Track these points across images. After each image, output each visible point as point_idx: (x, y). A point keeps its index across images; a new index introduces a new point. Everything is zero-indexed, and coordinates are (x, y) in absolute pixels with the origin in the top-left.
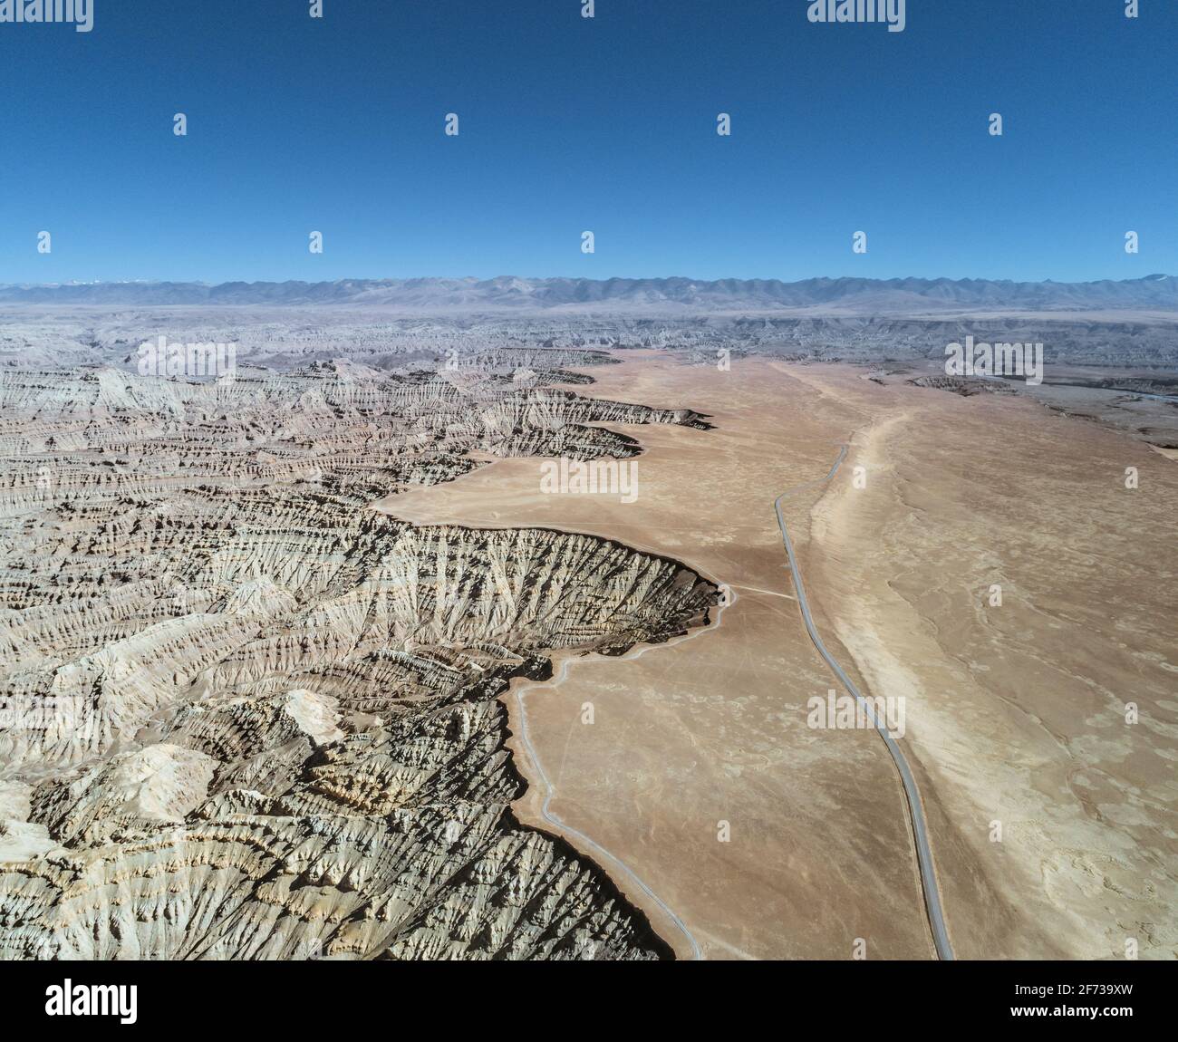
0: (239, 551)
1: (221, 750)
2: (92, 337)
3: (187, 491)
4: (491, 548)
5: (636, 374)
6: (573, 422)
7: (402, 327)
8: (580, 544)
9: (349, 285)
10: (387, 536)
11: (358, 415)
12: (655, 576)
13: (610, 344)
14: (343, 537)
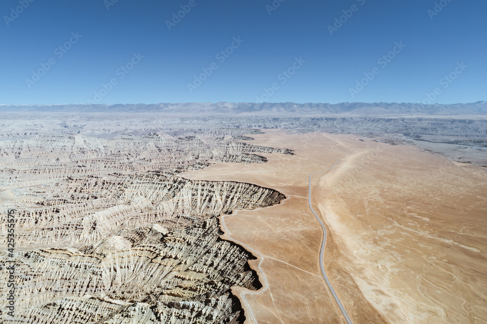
0: (134, 189)
1: (133, 240)
2: (65, 124)
3: (109, 175)
4: (215, 187)
5: (270, 137)
6: (246, 152)
7: (182, 120)
8: (244, 186)
9: (162, 105)
10: (182, 184)
11: (167, 151)
12: (266, 194)
13: (262, 127)
14: (167, 184)
